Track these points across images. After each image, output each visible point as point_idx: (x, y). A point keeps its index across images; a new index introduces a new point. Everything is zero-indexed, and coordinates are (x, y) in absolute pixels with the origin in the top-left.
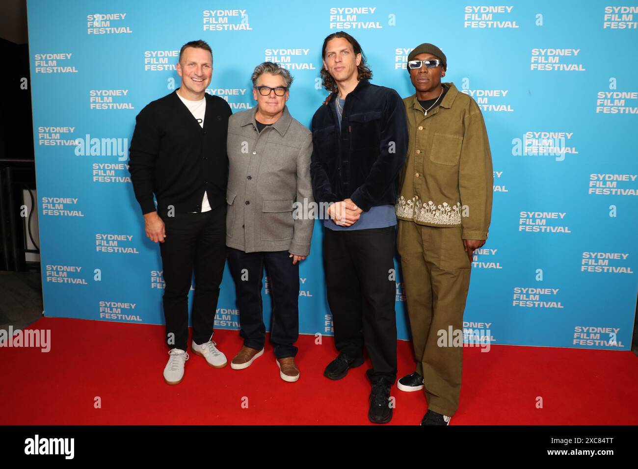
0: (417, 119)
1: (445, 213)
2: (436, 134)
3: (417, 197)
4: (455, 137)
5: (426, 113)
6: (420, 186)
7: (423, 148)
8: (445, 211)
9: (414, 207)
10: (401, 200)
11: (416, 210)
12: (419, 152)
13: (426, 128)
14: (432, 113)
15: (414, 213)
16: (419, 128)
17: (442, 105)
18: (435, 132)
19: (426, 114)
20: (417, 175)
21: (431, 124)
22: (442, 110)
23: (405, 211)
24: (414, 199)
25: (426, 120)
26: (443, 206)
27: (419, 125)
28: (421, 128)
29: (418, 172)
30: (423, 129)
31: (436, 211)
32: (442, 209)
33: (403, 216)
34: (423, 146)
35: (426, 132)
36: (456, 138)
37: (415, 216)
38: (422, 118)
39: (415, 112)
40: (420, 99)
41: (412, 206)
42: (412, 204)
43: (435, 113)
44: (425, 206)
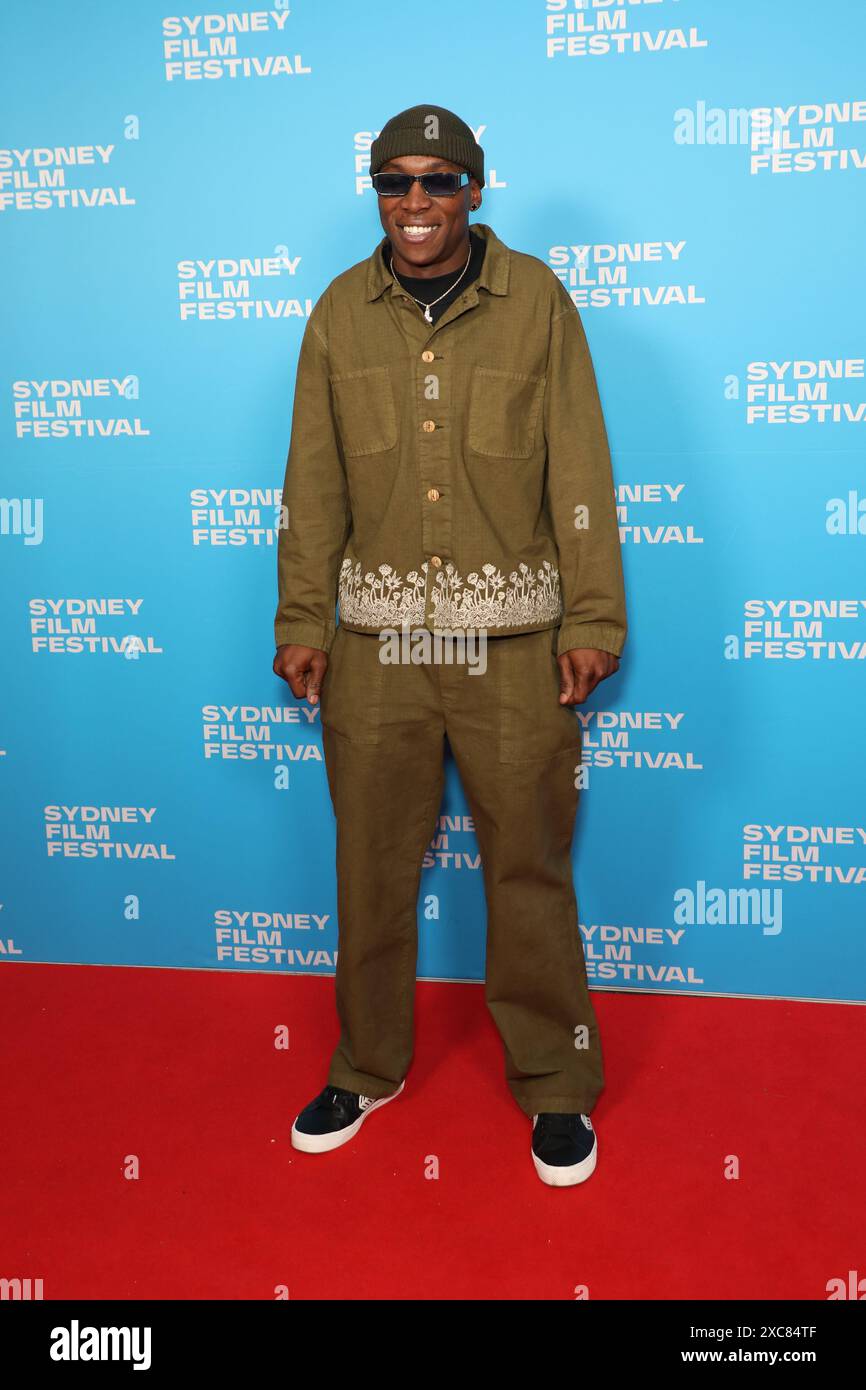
1: (490, 596)
2: (480, 372)
3: (437, 562)
8: (491, 589)
9: (430, 591)
11: (435, 599)
12: (430, 426)
13: (444, 356)
15: (430, 607)
16: (424, 357)
17: (483, 282)
18: (476, 364)
19: (428, 317)
20: (434, 493)
21: (456, 343)
22: (487, 297)
24: (425, 567)
26: (482, 576)
27: (425, 349)
28: (428, 357)
29: (436, 485)
30: (436, 358)
31: (462, 593)
32: (481, 585)
37: (431, 616)
41: (422, 589)
42: (421, 583)
43: (470, 304)
44: (473, 582)
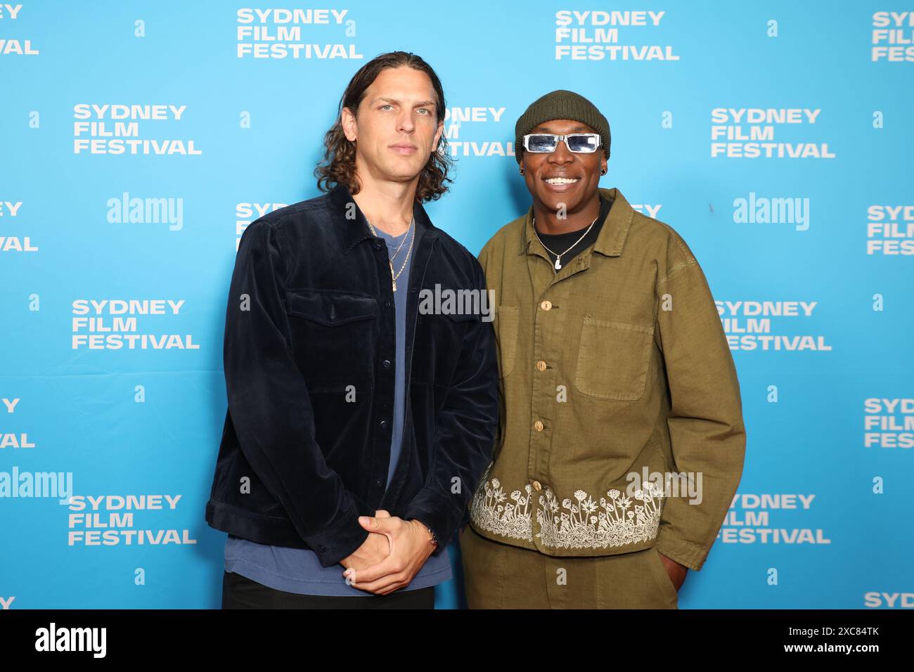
0: (537, 282)
2: (587, 321)
3: (538, 485)
4: (636, 328)
5: (558, 262)
6: (546, 453)
7: (554, 357)
9: (532, 511)
10: (491, 487)
11: (540, 520)
12: (543, 366)
13: (560, 306)
14: (573, 267)
15: (536, 527)
16: (543, 305)
17: (598, 247)
18: (584, 316)
19: (558, 266)
20: (539, 425)
21: (572, 294)
22: (600, 259)
23: (504, 519)
24: (529, 489)
25: (559, 286)
27: (543, 298)
28: (546, 305)
29: (542, 418)
30: (553, 307)
33: (496, 532)
34: (553, 351)
35: (562, 316)
36: (638, 332)
37: (538, 535)
38: (549, 280)
39: (530, 262)
40: (545, 231)
41: (523, 507)
42: (523, 502)
43: (583, 268)
44: (568, 507)
